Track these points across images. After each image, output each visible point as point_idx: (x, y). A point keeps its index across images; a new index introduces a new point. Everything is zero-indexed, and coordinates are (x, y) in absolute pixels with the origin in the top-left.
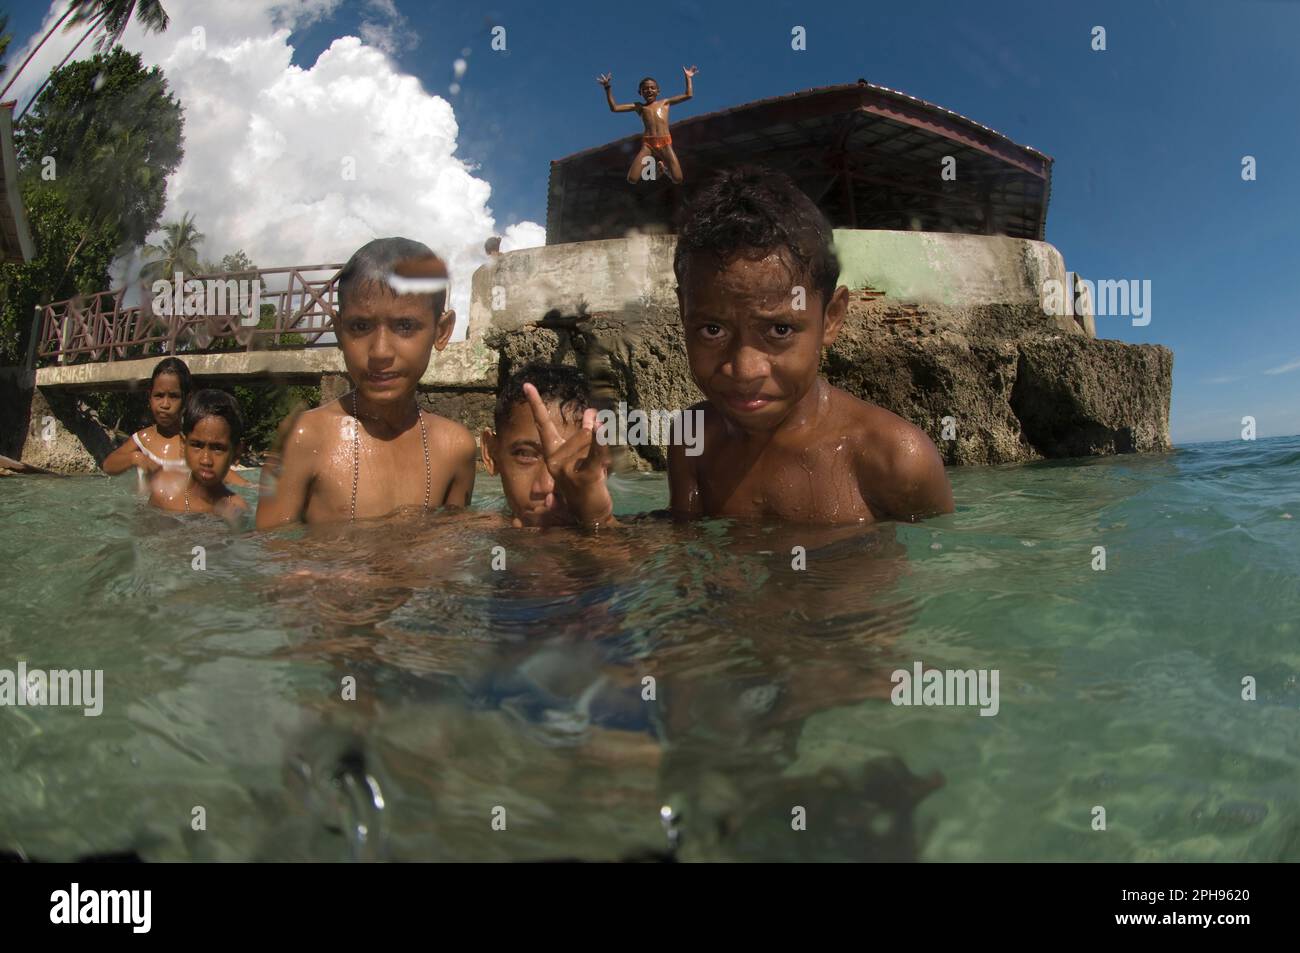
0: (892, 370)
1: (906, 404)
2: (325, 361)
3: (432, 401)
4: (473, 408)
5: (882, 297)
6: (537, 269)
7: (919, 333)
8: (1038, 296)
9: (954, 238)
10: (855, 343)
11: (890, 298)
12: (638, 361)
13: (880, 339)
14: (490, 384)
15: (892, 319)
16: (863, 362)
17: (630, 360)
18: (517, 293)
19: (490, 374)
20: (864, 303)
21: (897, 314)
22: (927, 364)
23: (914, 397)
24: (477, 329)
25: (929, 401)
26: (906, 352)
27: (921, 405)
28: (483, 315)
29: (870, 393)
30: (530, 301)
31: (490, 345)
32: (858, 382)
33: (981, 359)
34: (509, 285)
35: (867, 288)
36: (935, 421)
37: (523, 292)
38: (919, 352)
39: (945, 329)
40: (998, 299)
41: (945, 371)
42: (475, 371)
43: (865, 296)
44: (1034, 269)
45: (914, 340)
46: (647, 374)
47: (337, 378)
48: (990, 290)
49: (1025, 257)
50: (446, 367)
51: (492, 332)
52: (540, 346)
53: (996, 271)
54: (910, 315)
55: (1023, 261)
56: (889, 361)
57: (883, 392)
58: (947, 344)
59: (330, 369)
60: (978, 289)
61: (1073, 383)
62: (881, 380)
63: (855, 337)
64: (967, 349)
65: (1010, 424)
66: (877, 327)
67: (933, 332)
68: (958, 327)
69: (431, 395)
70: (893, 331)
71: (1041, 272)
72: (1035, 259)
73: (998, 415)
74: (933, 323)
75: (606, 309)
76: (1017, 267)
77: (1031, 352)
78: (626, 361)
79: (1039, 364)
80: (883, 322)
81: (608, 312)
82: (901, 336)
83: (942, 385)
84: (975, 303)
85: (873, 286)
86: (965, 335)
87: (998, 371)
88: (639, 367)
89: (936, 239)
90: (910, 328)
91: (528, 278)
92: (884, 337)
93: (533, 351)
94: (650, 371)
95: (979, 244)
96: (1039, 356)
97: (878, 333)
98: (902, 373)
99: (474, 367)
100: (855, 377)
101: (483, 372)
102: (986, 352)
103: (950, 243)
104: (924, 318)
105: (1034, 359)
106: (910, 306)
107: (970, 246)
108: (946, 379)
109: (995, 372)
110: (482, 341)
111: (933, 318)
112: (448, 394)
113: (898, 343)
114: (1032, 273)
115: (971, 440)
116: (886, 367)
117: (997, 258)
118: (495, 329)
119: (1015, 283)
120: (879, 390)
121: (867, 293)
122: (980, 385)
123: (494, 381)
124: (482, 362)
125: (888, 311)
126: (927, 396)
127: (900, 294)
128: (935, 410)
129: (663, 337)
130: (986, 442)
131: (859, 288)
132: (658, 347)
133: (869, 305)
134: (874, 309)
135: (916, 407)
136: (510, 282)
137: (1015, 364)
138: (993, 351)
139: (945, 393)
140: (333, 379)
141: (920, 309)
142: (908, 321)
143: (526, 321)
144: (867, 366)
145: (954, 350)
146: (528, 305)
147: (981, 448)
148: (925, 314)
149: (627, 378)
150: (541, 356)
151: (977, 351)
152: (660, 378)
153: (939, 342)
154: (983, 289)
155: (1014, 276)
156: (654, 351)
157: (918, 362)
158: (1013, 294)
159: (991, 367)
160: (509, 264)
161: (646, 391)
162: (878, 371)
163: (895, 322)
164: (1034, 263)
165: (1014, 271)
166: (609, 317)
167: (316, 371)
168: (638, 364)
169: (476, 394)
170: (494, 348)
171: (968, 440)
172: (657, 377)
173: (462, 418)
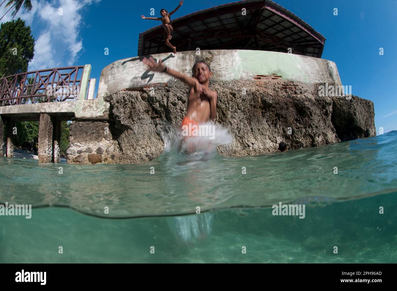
0: (287, 108)
1: (294, 123)
2: (42, 108)
3: (80, 125)
4: (97, 129)
5: (280, 78)
6: (128, 67)
7: (296, 93)
8: (334, 81)
9: (304, 57)
10: (272, 96)
11: (284, 78)
12: (171, 103)
13: (281, 95)
14: (105, 118)
15: (285, 87)
16: (276, 104)
17: (167, 103)
18: (119, 77)
19: (105, 113)
20: (273, 80)
21: (287, 85)
22: (301, 105)
23: (296, 120)
24: (101, 93)
25: (303, 121)
26: (293, 100)
27: (300, 123)
28: (104, 87)
29: (279, 119)
30: (124, 80)
31: (106, 100)
32: (274, 113)
33: (320, 104)
34: (116, 74)
35: (274, 74)
36: (306, 130)
37: (122, 76)
38: (298, 100)
39: (305, 92)
40: (322, 81)
41: (309, 108)
42: (99, 112)
43: (273, 77)
44: (332, 71)
45: (295, 95)
46: (176, 109)
47: (46, 115)
48: (319, 77)
49: (328, 66)
50: (87, 110)
51: (107, 94)
52: (126, 98)
53: (320, 70)
54: (291, 86)
55: (328, 68)
56: (286, 104)
57: (284, 118)
58: (307, 98)
59: (43, 111)
60: (315, 76)
61: (353, 112)
62: (284, 112)
63: (271, 94)
64: (314, 100)
65: (332, 130)
66: (280, 90)
67: (301, 93)
68: (310, 91)
69: (81, 123)
70: (286, 92)
71: (334, 72)
72: (331, 67)
73: (328, 127)
74: (301, 89)
75: (157, 82)
76: (326, 70)
77: (337, 101)
78: (166, 104)
79: (340, 105)
80: (282, 88)
81: (159, 83)
82: (290, 94)
83: (308, 114)
84: (315, 82)
85: (276, 73)
86: (313, 94)
87: (327, 108)
88: (172, 106)
89: (298, 58)
90: (292, 91)
91: (124, 70)
92: (282, 94)
93: (123, 100)
94: (178, 108)
95: (313, 60)
96: (340, 103)
97: (280, 92)
98: (291, 109)
99: (99, 110)
100: (272, 111)
101: (102, 112)
102: (321, 101)
103: (303, 59)
104: (297, 87)
105: (338, 103)
106: (291, 82)
107: (310, 61)
108: (309, 111)
109: (325, 109)
110: (103, 98)
111: (300, 87)
112: (87, 122)
113: (289, 96)
114: (331, 72)
115: (320, 138)
116: (285, 107)
117: (320, 66)
118: (109, 93)
119: (327, 75)
120: (282, 117)
121: (274, 76)
122: (321, 114)
123: (107, 116)
124: (102, 108)
125: (283, 84)
126: (302, 119)
127: (287, 77)
128: (306, 125)
129: (184, 93)
130: (325, 138)
131: (271, 74)
132: (181, 97)
133: (275, 81)
134: (278, 83)
135: (298, 124)
136: (116, 73)
137: (332, 105)
138: (323, 101)
139: (309, 118)
140: (44, 116)
141: (295, 84)
142: (291, 88)
143: (122, 88)
144: (277, 106)
145: (310, 100)
146: (123, 82)
147: (323, 141)
148: (297, 85)
149: (166, 112)
150: (127, 102)
151: (318, 101)
152: (183, 111)
153: (304, 97)
154: (317, 77)
155: (326, 73)
156: (180, 99)
157: (298, 105)
158: (326, 79)
159: (324, 107)
160: (117, 65)
161: (176, 118)
162: (282, 108)
163: (286, 88)
164: (331, 69)
165: (326, 71)
166: (159, 85)
167: (38, 112)
168: (171, 104)
169: (99, 122)
170: (108, 101)
171: (319, 137)
172: (182, 110)
173: (93, 133)
